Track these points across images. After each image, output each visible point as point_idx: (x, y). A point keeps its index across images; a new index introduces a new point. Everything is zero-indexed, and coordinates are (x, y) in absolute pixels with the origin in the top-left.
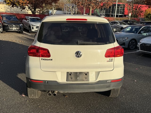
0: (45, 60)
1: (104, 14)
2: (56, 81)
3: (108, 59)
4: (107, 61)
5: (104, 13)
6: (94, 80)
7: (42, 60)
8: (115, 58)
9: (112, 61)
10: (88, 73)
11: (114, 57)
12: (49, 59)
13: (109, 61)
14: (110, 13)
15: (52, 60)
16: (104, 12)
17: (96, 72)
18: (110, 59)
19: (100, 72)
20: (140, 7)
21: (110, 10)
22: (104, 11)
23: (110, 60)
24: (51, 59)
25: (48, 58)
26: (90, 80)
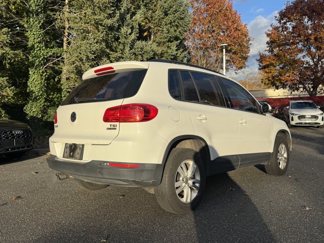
3: (108, 124)
4: (108, 129)
8: (121, 124)
9: (115, 129)
11: (120, 122)
13: (110, 129)
18: (111, 125)
23: (112, 127)
26: (83, 159)
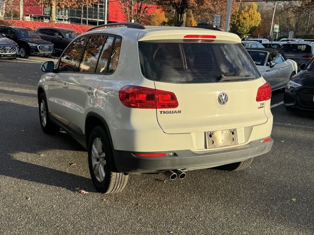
0: (168, 113)
1: (67, 19)
2: (189, 151)
5: (65, 15)
6: (244, 142)
7: (161, 113)
9: (263, 107)
10: (235, 130)
11: (265, 100)
12: (176, 111)
13: (260, 108)
14: (80, 16)
15: (180, 113)
16: (65, 13)
17: (245, 128)
19: (254, 127)
20: (146, 8)
21: (81, 11)
22: (65, 11)
24: (179, 111)
25: (174, 110)
26: (239, 143)
